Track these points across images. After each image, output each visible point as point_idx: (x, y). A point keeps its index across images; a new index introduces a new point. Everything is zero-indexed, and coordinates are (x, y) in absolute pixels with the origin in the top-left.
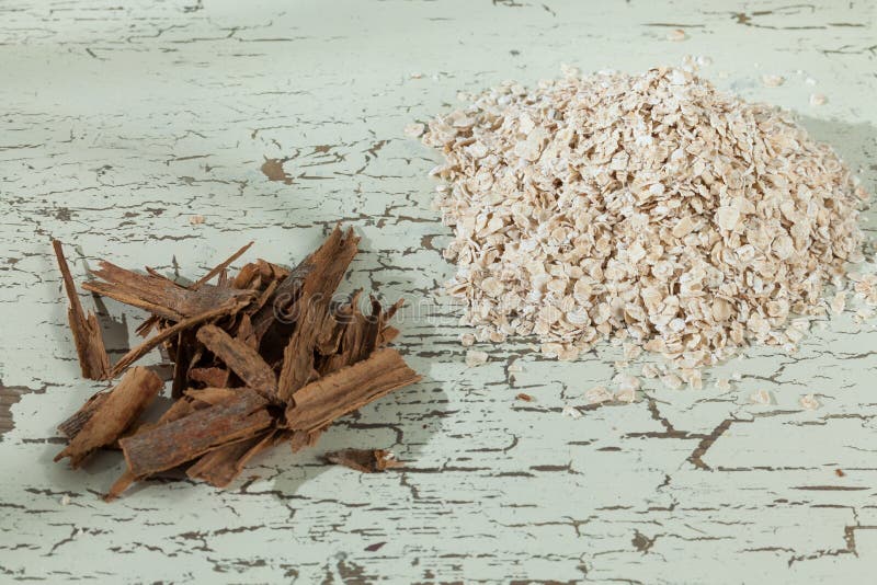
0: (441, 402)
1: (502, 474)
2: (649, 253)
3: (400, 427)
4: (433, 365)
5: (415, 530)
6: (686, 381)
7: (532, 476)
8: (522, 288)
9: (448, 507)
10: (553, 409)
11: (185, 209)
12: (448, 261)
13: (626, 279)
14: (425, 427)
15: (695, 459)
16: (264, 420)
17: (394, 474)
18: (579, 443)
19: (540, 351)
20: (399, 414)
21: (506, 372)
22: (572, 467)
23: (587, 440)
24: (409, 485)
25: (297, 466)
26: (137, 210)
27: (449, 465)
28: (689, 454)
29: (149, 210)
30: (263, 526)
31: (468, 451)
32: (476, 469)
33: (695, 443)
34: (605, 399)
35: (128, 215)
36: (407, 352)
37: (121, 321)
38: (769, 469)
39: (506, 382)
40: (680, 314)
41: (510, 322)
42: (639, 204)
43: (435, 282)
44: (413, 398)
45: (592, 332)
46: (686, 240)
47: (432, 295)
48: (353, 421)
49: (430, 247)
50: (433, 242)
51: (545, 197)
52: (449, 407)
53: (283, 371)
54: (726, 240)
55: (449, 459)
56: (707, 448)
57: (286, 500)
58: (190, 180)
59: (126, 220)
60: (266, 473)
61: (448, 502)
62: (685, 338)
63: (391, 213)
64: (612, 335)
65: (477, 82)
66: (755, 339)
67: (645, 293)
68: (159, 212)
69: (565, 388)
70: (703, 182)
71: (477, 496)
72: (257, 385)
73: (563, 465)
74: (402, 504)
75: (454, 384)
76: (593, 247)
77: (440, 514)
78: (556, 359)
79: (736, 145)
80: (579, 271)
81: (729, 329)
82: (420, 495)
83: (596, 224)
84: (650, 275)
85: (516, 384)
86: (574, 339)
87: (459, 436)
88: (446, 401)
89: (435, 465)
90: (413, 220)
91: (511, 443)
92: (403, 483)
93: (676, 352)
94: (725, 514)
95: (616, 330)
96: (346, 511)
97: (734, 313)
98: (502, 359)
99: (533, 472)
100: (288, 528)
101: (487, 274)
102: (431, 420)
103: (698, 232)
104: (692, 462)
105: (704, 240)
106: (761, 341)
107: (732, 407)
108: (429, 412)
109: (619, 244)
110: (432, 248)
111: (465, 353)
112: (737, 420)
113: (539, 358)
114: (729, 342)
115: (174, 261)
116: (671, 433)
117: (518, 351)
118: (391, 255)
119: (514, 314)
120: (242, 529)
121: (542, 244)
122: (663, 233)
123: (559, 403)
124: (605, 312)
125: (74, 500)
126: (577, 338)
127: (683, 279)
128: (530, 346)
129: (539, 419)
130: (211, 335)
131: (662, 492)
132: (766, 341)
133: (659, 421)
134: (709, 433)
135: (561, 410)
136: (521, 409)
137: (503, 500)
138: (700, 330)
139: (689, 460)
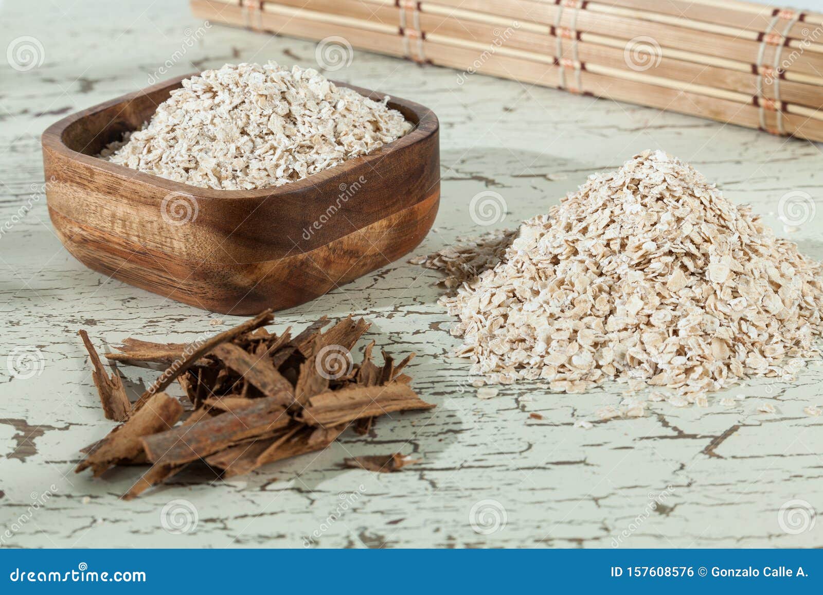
0: (455, 423)
1: (518, 469)
2: (646, 304)
3: (417, 442)
4: (445, 400)
5: (435, 509)
6: (691, 401)
7: (549, 469)
8: (528, 344)
9: (467, 493)
10: (564, 424)
11: (205, 318)
12: (456, 337)
13: (626, 329)
14: (440, 440)
15: (708, 451)
16: (282, 419)
17: (412, 473)
18: (592, 445)
19: (549, 388)
20: (414, 433)
21: (517, 401)
22: (588, 461)
23: (601, 442)
24: (427, 480)
25: (316, 471)
26: (159, 319)
27: (466, 465)
28: (703, 448)
29: (170, 319)
30: (283, 511)
31: (484, 455)
32: (492, 466)
33: (707, 442)
34: (615, 414)
35: (151, 322)
36: (420, 393)
37: (138, 383)
38: (782, 455)
39: (517, 408)
40: (681, 352)
41: (518, 372)
42: (633, 263)
43: (444, 350)
44: (428, 422)
45: (598, 372)
46: (680, 293)
47: (442, 357)
48: (369, 439)
49: (438, 329)
50: (440, 326)
51: (544, 273)
52: (464, 427)
53: (300, 382)
54: (718, 292)
55: (466, 461)
56: (718, 444)
57: (305, 494)
59: (149, 324)
60: (285, 476)
61: (466, 489)
62: (688, 371)
63: (399, 309)
64: (617, 376)
65: (474, 231)
66: (755, 374)
67: (645, 338)
68: (180, 320)
69: (575, 410)
70: (692, 241)
71: (495, 484)
72: (275, 394)
73: (578, 460)
74: (421, 492)
75: (467, 411)
76: (593, 306)
77: (459, 497)
78: (564, 392)
79: (720, 216)
80: (581, 325)
81: (728, 366)
82: (438, 485)
83: (594, 286)
84: (648, 324)
85: (526, 409)
86: (581, 379)
87: (475, 445)
88: (460, 423)
89: (452, 466)
90: (421, 313)
91: (525, 447)
92: (422, 478)
93: (680, 382)
94: (740, 487)
95: (620, 372)
96: (366, 499)
97: (732, 354)
98: (513, 394)
99: (549, 465)
100: (307, 512)
101: (493, 337)
102: (447, 436)
103: (691, 287)
104: (705, 453)
105: (698, 292)
106: (760, 375)
107: (740, 418)
108: (444, 431)
109: (617, 301)
110: (441, 330)
111: (476, 392)
112: (744, 425)
113: (547, 393)
114: (730, 374)
116: (681, 435)
117: (527, 389)
118: (400, 335)
119: (521, 366)
120: (262, 515)
121: (545, 305)
122: (658, 286)
123: (571, 420)
124: (608, 355)
125: (94, 500)
126: (584, 377)
127: (681, 324)
128: (539, 385)
129: (552, 430)
130: (228, 352)
131: (678, 475)
132: (765, 374)
133: (670, 429)
134: (719, 434)
135: (573, 424)
136: (533, 425)
137: (521, 486)
138: (702, 362)
139: (702, 452)
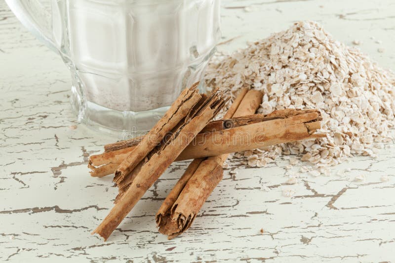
1: (232, 216)
5: (190, 241)
6: (322, 172)
7: (248, 216)
10: (255, 188)
11: (59, 115)
15: (330, 205)
18: (270, 202)
19: (248, 164)
21: (230, 174)
22: (268, 212)
23: (274, 200)
25: (128, 218)
26: (34, 117)
27: (205, 214)
28: (327, 203)
29: (40, 116)
30: (113, 243)
31: (214, 208)
32: (219, 215)
33: (330, 199)
34: (282, 182)
35: (30, 119)
38: (367, 207)
39: (231, 178)
48: (154, 197)
54: (338, 105)
55: (205, 211)
56: (335, 200)
57: (124, 232)
58: (60, 102)
59: (29, 121)
61: (206, 229)
62: (321, 153)
66: (357, 153)
68: (45, 117)
69: (261, 179)
71: (220, 226)
73: (263, 211)
77: (202, 234)
78: (255, 167)
81: (342, 149)
82: (191, 227)
85: (236, 179)
87: (209, 201)
91: (235, 203)
94: (345, 227)
96: (155, 235)
97: (345, 142)
98: (228, 169)
99: (248, 215)
100: (126, 243)
104: (328, 207)
106: (359, 154)
107: (347, 183)
112: (350, 188)
113: (247, 167)
114: (343, 155)
115: (55, 136)
116: (316, 195)
117: (236, 165)
120: (102, 245)
123: (260, 186)
125: (16, 237)
128: (242, 162)
129: (249, 192)
131: (314, 220)
132: (362, 154)
133: (310, 191)
134: (335, 194)
135: (260, 188)
136: (239, 189)
137: (234, 227)
138: (328, 148)
139: (326, 206)
